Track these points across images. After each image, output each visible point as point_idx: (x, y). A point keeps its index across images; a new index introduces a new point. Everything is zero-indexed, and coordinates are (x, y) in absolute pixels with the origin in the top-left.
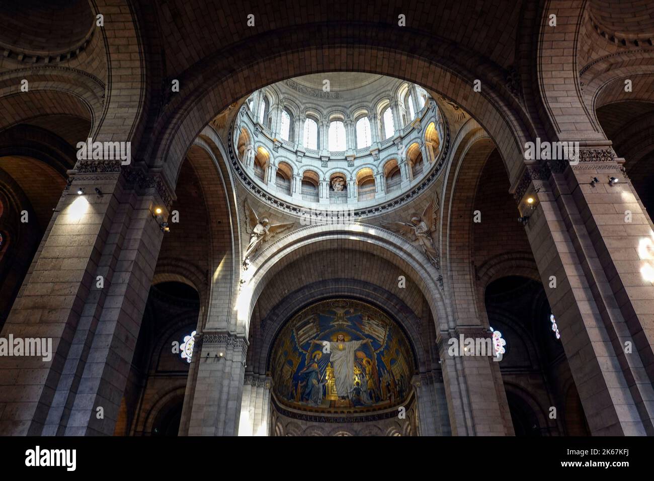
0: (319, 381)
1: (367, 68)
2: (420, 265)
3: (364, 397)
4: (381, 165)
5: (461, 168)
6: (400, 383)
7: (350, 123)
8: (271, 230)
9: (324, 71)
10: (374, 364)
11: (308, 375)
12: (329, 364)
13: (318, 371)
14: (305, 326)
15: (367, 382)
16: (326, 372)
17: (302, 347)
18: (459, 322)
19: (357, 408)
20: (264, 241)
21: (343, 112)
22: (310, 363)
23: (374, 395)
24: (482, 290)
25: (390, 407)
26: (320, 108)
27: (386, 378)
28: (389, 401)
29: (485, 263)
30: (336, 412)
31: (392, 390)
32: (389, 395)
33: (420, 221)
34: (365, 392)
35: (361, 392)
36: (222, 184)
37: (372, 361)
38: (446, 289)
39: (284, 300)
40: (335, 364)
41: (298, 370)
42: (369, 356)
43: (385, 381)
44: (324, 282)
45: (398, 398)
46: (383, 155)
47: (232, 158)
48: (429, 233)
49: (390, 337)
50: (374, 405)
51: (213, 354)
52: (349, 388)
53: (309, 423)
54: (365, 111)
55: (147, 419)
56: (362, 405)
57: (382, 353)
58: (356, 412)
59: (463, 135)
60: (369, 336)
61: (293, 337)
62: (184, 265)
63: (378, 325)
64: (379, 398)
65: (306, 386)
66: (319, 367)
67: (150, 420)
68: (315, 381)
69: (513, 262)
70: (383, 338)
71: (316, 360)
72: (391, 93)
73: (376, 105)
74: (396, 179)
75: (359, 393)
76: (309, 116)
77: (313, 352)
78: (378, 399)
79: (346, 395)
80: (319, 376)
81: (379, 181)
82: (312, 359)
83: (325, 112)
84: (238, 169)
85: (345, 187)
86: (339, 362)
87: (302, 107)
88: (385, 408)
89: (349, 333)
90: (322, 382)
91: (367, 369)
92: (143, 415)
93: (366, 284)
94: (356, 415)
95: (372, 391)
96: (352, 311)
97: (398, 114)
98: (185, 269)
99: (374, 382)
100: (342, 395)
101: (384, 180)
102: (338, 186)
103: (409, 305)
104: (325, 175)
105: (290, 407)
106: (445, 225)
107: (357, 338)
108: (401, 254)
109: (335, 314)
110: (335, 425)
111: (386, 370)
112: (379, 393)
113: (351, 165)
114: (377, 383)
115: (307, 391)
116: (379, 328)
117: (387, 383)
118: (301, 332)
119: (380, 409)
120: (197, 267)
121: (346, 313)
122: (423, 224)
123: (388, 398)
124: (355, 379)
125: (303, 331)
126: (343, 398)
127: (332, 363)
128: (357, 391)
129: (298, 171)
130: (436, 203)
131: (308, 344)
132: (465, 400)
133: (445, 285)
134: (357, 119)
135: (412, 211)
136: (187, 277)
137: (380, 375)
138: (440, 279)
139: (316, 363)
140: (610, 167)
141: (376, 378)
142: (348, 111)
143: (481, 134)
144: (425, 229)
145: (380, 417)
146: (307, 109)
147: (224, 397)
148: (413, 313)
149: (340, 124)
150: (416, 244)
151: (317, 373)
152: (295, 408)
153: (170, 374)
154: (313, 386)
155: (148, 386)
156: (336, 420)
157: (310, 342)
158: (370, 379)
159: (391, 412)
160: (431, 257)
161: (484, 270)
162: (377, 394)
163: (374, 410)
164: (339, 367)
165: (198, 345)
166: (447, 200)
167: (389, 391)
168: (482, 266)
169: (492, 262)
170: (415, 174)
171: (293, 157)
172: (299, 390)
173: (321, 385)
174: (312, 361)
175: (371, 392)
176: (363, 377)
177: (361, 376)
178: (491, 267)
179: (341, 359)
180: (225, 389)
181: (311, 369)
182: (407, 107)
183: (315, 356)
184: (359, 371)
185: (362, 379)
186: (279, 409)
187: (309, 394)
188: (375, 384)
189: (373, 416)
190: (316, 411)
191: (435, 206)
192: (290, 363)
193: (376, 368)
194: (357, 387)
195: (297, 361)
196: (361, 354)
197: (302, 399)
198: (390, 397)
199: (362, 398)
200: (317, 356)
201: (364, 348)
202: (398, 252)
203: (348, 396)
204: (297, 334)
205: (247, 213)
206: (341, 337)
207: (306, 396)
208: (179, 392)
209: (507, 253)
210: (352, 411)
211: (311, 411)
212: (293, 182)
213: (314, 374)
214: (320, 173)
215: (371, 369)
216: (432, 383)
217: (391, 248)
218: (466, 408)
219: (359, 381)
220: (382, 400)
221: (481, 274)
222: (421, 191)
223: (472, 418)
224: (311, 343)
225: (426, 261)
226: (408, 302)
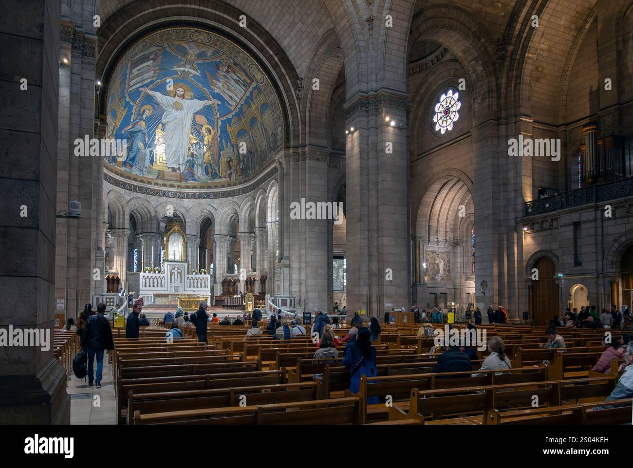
0: (145, 145)
3: (199, 172)
6: (246, 160)
10: (215, 133)
11: (132, 134)
12: (160, 126)
13: (145, 131)
14: (142, 63)
15: (204, 154)
16: (155, 135)
17: (131, 95)
19: (188, 183)
22: (136, 119)
25: (229, 185)
27: (228, 153)
28: (228, 179)
30: (164, 185)
31: (233, 167)
32: (229, 172)
34: (200, 165)
35: (195, 166)
37: (213, 129)
38: (376, 35)
40: (167, 127)
43: (226, 156)
45: (241, 177)
49: (249, 101)
50: (209, 181)
52: (181, 159)
53: (134, 194)
56: (195, 180)
57: (229, 121)
58: (186, 187)
60: (218, 96)
61: (125, 76)
63: (237, 82)
64: (216, 174)
65: (130, 149)
66: (148, 127)
68: (141, 145)
70: (238, 100)
71: (144, 117)
75: (193, 166)
77: (142, 105)
78: (214, 175)
79: (177, 167)
80: (147, 139)
86: (172, 124)
88: (223, 186)
89: (194, 87)
90: (149, 147)
91: (206, 139)
94: (187, 190)
95: (209, 166)
99: (212, 155)
100: (173, 166)
103: (291, 58)
109: (185, 53)
110: (162, 199)
111: (230, 143)
112: (217, 169)
114: (215, 156)
116: (238, 86)
117: (229, 159)
119: (216, 187)
121: (201, 55)
123: (227, 176)
124: (189, 149)
125: (138, 70)
126: (174, 169)
127: (163, 125)
128: (191, 164)
131: (138, 92)
138: (371, 20)
139: (144, 121)
141: (215, 152)
145: (216, 196)
148: (295, 70)
151: (144, 134)
154: (138, 149)
156: (164, 194)
157: (140, 89)
158: (207, 151)
159: (229, 191)
162: (215, 170)
163: (209, 187)
164: (172, 131)
167: (230, 168)
173: (148, 150)
174: (139, 117)
175: (207, 166)
176: (200, 148)
177: (198, 146)
179: (175, 121)
181: (137, 128)
183: (144, 112)
184: (196, 139)
185: (197, 149)
187: (133, 159)
188: (214, 158)
189: (207, 193)
190: (141, 181)
192: (114, 114)
193: (217, 140)
194: (191, 158)
195: (121, 114)
196: (202, 119)
197: (125, 165)
198: (230, 175)
199: (196, 173)
200: (147, 111)
201: (208, 111)
203: (179, 168)
204: (130, 72)
206: (180, 91)
207: (129, 162)
210: (182, 185)
211: (135, 179)
213: (140, 135)
215: (210, 140)
219: (195, 153)
220: (220, 177)
224: (142, 91)
226: (291, 54)
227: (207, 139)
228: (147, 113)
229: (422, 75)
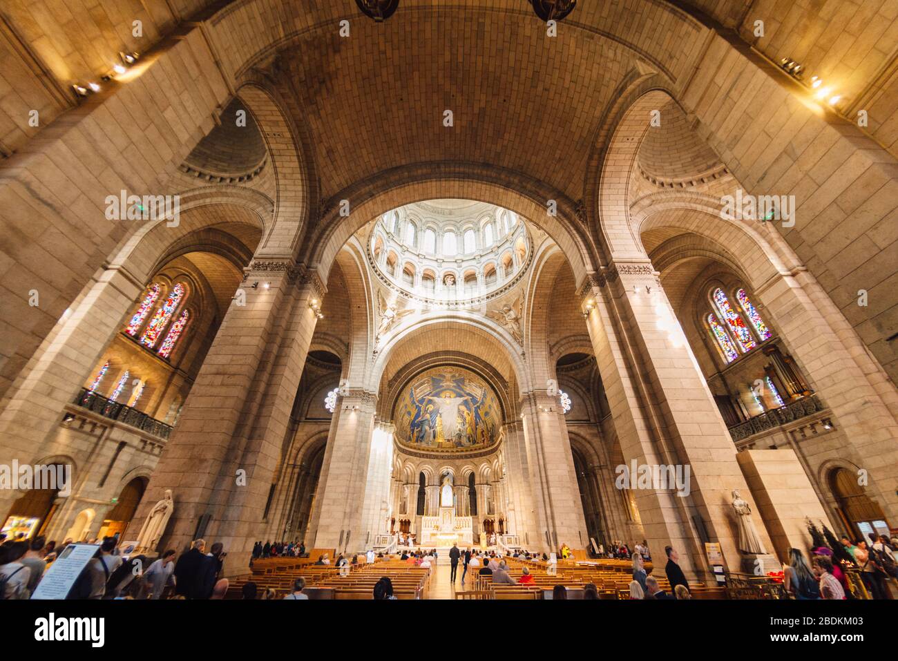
0: (430, 428)
1: (474, 197)
2: (509, 343)
3: (464, 440)
4: (482, 267)
5: (541, 272)
6: (491, 430)
7: (460, 233)
8: (398, 315)
9: (441, 198)
10: (472, 415)
11: (422, 423)
12: (439, 414)
14: (421, 386)
15: (467, 429)
16: (436, 421)
17: (419, 401)
18: (536, 387)
19: (458, 449)
20: (393, 322)
21: (455, 225)
22: (424, 413)
23: (473, 439)
24: (554, 363)
25: (483, 448)
26: (437, 222)
27: (481, 426)
28: (483, 444)
29: (557, 343)
30: (442, 451)
31: (485, 436)
32: (483, 439)
33: (510, 310)
34: (465, 436)
35: (462, 437)
36: (361, 278)
37: (471, 413)
38: (528, 362)
39: (407, 367)
40: (443, 415)
41: (415, 419)
42: (469, 409)
43: (481, 429)
44: (437, 354)
46: (483, 259)
47: (370, 259)
48: (516, 320)
49: (485, 395)
50: (471, 447)
51: (350, 407)
52: (453, 434)
53: (422, 459)
54: (471, 226)
55: (297, 454)
56: (462, 446)
57: (478, 407)
58: (457, 451)
59: (543, 248)
60: (469, 394)
61: (412, 393)
62: (330, 338)
63: (476, 386)
64: (476, 442)
65: (421, 431)
66: (431, 417)
67: (300, 456)
68: (427, 428)
69: (578, 343)
70: (480, 396)
71: (429, 411)
72: (491, 213)
73: (479, 221)
74: (493, 278)
76: (429, 228)
77: (427, 405)
78: (474, 442)
79: (450, 439)
80: (431, 424)
81: (481, 279)
82: (426, 411)
83: (441, 225)
84: (374, 267)
85: (454, 282)
86: (445, 413)
87: (424, 220)
88: (480, 449)
89: (455, 392)
90: (433, 428)
92: (294, 452)
93: (468, 356)
94: (458, 454)
95: (470, 436)
96: (457, 375)
97: (496, 228)
98: (331, 341)
99: (472, 429)
100: (447, 438)
101: (484, 278)
102: (449, 281)
103: (499, 372)
104: (439, 274)
105: (408, 447)
106: (528, 314)
107: (461, 396)
108: (495, 334)
109: (444, 377)
110: (441, 461)
111: (482, 420)
112: (475, 438)
113: (460, 267)
115: (422, 435)
116: (477, 388)
117: (482, 431)
118: (418, 390)
119: (475, 450)
120: (341, 340)
121: (453, 376)
122: (511, 312)
124: (458, 427)
125: (420, 390)
126: (448, 440)
127: (441, 414)
128: (460, 436)
129: (420, 270)
130: (522, 297)
131: (423, 399)
132: (539, 445)
133: (527, 358)
134: (465, 231)
135: (504, 303)
136: (333, 348)
137: (477, 424)
138: (523, 354)
139: (429, 413)
140: (648, 279)
141: (474, 426)
142: (458, 225)
143: (556, 249)
144: (513, 316)
145: (476, 456)
146: (427, 222)
147: (359, 440)
149: (452, 235)
150: (506, 327)
151: (429, 421)
152: (411, 448)
153: (316, 421)
154: (426, 431)
155: (299, 430)
156: (442, 457)
157: (425, 398)
158: (469, 427)
159: (484, 452)
160: (517, 337)
161: (556, 348)
163: (471, 450)
164: (446, 417)
165: (340, 399)
166: (530, 296)
167: (483, 436)
168: (554, 345)
169: (563, 342)
170: (507, 275)
171: (416, 258)
172: (415, 434)
173: (432, 430)
177: (463, 424)
178: (562, 345)
179: (447, 412)
180: (360, 434)
181: (425, 418)
182: (503, 224)
183: (428, 409)
184: (461, 420)
185: (463, 426)
186: (400, 449)
187: (422, 437)
188: (473, 431)
189: (470, 454)
190: (428, 450)
191: (521, 300)
192: (409, 413)
193: (474, 418)
194: (459, 432)
195: (414, 413)
196: (463, 408)
197: (417, 441)
198: (484, 441)
199: (462, 441)
201: (466, 403)
202: (492, 332)
203: (452, 439)
204: (414, 392)
205: (380, 300)
206: (448, 394)
207: (420, 438)
208: (323, 434)
209: (574, 336)
210: (455, 450)
211: (423, 450)
212: (415, 278)
213: (427, 422)
214: (436, 272)
215: (470, 420)
216: (515, 431)
217: (488, 330)
218: (540, 452)
219: (461, 428)
220: (478, 443)
221: (553, 351)
222: (511, 288)
223: (544, 459)
225: (513, 340)
226: (499, 369)
227: (468, 419)
228: (431, 409)
229: (590, 366)
